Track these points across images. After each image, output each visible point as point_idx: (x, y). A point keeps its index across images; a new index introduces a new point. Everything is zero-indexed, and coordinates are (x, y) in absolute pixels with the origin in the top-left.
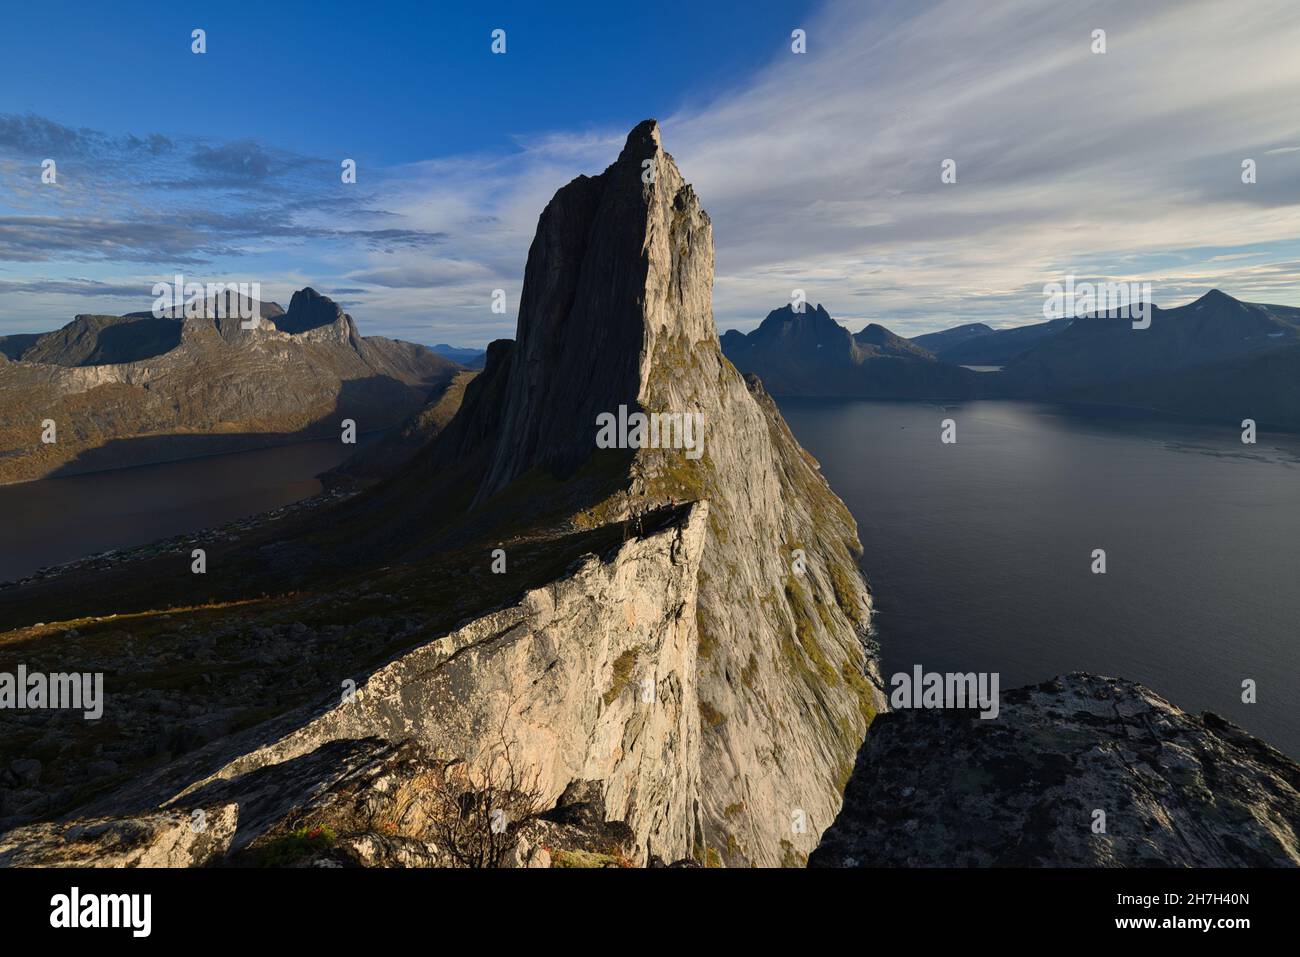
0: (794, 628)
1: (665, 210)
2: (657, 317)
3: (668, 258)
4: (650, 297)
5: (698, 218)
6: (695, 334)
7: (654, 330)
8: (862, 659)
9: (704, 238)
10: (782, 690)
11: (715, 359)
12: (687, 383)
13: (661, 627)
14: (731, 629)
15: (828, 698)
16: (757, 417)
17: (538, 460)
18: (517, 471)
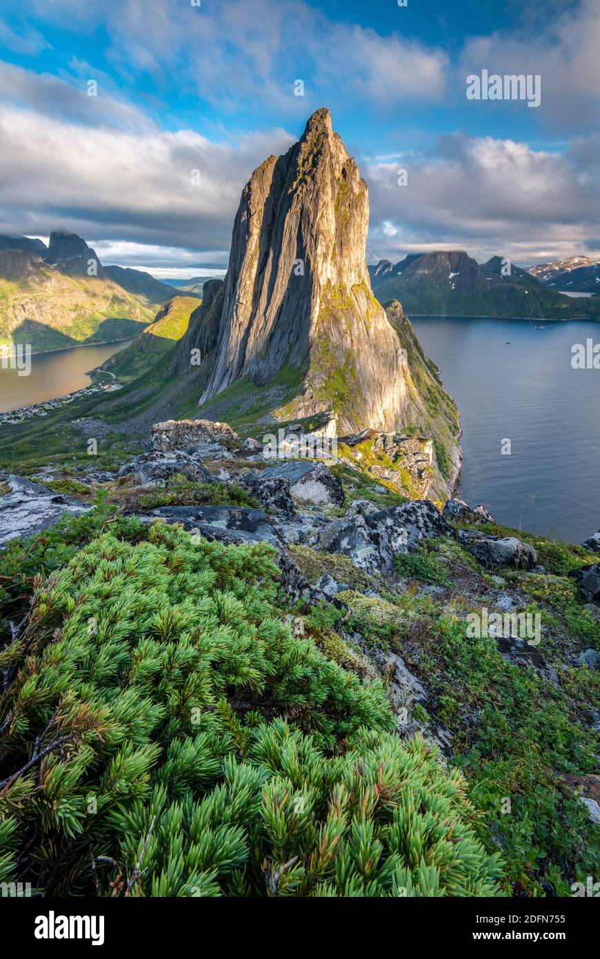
1: (333, 185)
3: (333, 226)
5: (358, 186)
6: (351, 281)
7: (322, 283)
9: (362, 203)
11: (365, 298)
12: (343, 320)
17: (245, 373)
18: (232, 380)
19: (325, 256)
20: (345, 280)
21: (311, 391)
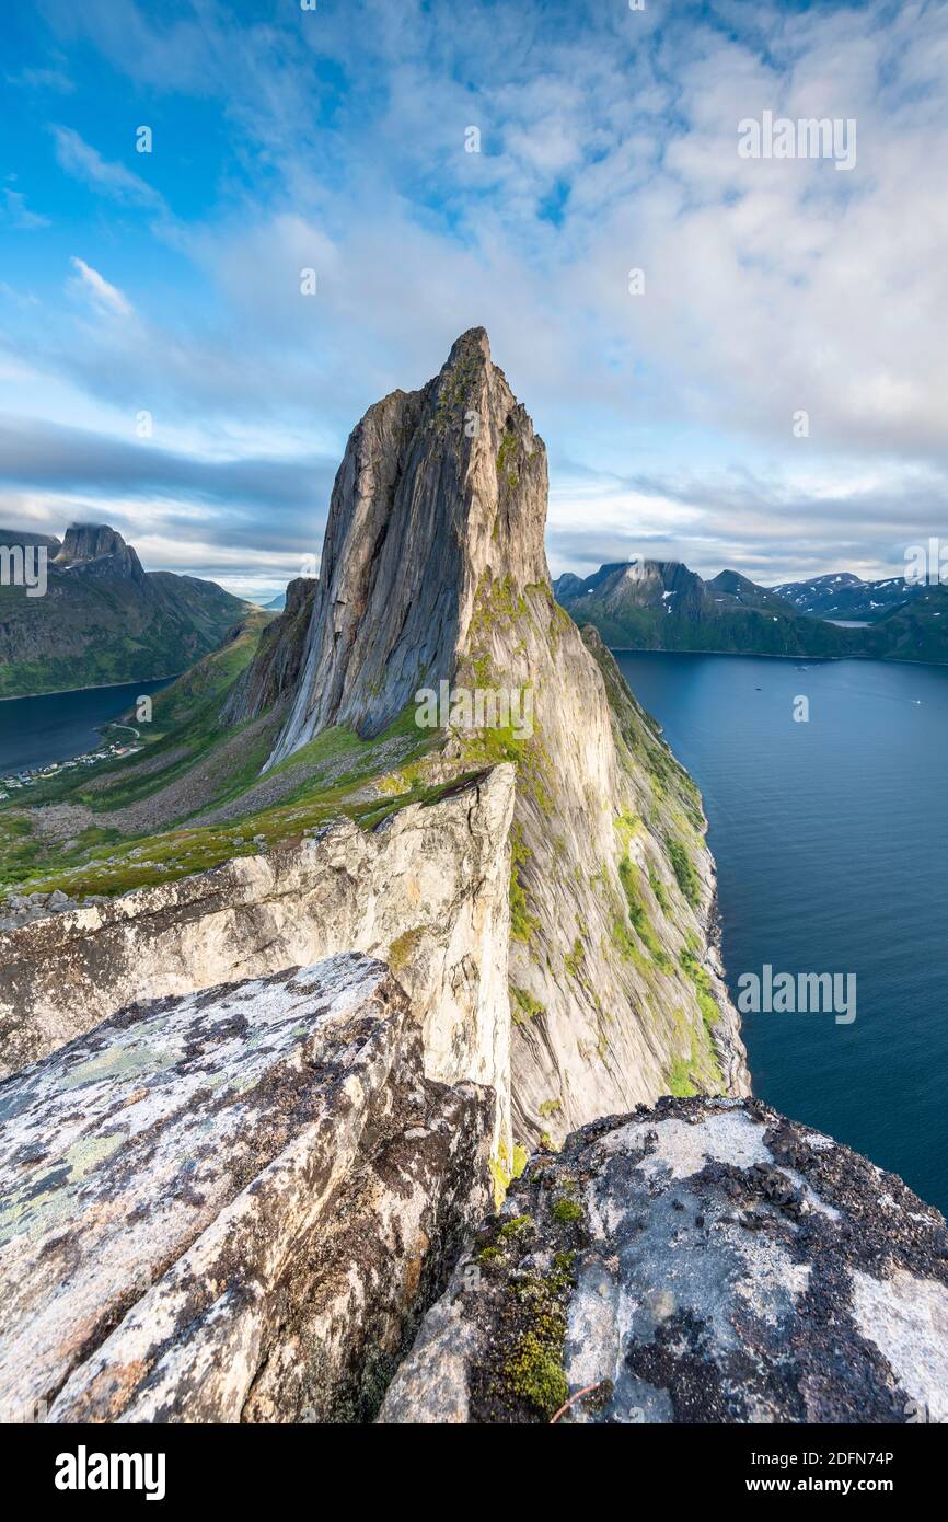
0: (627, 910)
1: (492, 433)
2: (480, 556)
3: (494, 489)
4: (473, 533)
5: (531, 443)
6: (523, 576)
7: (476, 571)
8: (702, 946)
9: (538, 466)
10: (611, 978)
11: (546, 606)
12: (513, 633)
13: (454, 905)
14: (555, 910)
15: (663, 988)
16: (592, 673)
17: (342, 716)
18: (317, 731)
19: (482, 529)
20: (514, 573)
21: (458, 744)
